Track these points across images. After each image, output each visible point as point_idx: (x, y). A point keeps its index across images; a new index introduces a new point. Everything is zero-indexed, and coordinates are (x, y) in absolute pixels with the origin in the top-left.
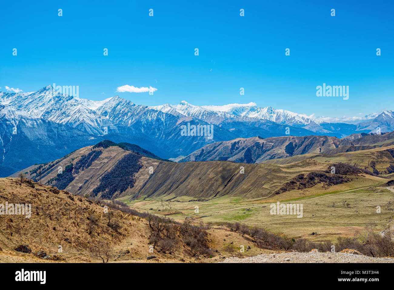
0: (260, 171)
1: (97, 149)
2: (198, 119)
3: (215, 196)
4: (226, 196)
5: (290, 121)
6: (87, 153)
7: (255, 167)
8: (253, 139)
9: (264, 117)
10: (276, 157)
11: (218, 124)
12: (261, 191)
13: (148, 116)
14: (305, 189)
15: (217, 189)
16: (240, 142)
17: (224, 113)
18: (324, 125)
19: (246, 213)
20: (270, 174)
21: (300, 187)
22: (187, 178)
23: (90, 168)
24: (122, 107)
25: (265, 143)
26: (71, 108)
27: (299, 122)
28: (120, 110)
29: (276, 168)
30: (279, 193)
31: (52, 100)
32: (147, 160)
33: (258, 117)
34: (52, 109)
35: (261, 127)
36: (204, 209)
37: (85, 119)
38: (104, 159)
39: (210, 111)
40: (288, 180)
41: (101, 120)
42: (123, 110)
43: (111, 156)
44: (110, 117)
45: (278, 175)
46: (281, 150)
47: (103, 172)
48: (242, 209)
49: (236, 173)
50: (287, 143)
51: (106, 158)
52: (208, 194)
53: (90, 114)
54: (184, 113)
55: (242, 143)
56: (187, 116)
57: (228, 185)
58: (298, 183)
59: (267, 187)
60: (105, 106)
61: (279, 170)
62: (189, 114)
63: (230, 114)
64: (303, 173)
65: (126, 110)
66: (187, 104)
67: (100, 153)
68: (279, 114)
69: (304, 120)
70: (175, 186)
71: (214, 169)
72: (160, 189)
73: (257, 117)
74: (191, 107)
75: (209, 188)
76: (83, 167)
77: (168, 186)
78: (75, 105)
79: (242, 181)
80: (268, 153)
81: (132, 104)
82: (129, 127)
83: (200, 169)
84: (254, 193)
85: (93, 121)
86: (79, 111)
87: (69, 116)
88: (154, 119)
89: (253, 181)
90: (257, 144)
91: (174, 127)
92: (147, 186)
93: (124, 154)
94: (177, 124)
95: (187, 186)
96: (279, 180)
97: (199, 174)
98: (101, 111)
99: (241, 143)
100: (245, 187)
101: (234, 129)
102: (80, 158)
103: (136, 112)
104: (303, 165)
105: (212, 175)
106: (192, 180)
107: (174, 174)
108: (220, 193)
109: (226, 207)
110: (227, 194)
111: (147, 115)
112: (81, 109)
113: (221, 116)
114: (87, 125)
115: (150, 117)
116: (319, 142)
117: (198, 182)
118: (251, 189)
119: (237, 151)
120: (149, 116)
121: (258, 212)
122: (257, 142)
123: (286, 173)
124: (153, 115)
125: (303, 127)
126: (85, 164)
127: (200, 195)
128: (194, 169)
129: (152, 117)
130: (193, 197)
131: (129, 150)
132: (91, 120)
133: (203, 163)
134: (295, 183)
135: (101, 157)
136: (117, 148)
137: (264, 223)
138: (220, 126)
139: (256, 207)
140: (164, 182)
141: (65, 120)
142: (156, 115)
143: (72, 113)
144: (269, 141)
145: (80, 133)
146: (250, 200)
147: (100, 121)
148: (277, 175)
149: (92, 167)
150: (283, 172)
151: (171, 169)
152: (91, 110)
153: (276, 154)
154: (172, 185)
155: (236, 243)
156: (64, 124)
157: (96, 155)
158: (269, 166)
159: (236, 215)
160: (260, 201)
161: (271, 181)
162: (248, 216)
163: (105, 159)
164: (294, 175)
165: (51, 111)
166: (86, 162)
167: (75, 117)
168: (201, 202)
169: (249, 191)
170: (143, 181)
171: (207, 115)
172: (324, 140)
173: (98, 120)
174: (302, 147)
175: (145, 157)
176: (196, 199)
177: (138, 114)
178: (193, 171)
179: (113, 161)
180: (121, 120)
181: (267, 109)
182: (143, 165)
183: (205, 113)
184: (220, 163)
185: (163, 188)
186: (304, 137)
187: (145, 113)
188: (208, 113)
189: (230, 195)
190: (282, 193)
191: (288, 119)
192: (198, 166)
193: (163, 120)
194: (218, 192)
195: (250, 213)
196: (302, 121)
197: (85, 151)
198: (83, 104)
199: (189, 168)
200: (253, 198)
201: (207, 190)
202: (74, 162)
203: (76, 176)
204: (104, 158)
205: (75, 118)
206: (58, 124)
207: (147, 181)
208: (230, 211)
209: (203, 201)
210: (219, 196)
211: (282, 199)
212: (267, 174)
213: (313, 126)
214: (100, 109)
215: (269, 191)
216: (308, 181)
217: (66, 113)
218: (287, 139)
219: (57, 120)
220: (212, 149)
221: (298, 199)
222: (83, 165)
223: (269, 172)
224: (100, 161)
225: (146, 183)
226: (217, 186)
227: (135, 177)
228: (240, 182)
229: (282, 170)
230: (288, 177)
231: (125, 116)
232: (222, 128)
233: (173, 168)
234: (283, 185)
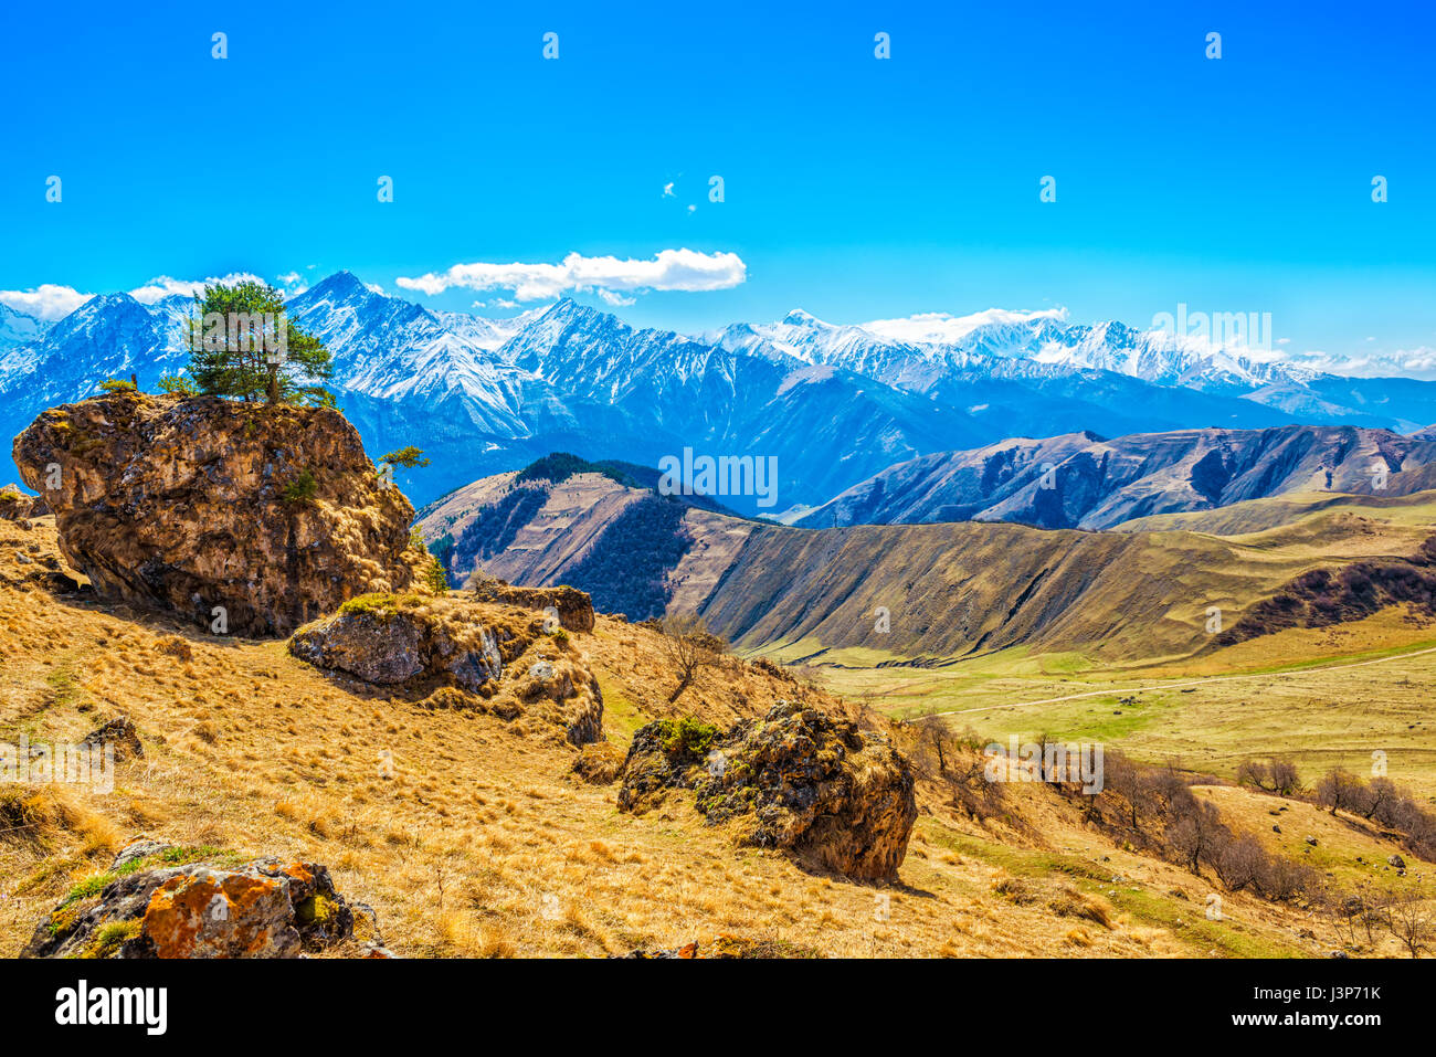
0: (1149, 557)
1: (530, 485)
2: (855, 375)
3: (974, 650)
4: (1020, 649)
5: (1193, 375)
6: (496, 498)
7: (1125, 545)
8: (1066, 441)
9: (1093, 361)
10: (1157, 508)
11: (924, 390)
12: (1159, 630)
13: (677, 365)
14: (1337, 628)
15: (981, 623)
16: (1018, 453)
17: (944, 350)
18: (1327, 385)
19: (1124, 713)
20: (1188, 569)
21: (1317, 621)
22: (858, 582)
23: (511, 548)
24: (587, 337)
25: (1111, 457)
26: (418, 345)
27: (1230, 378)
28: (581, 350)
29: (1214, 546)
30: (1235, 643)
31: (355, 320)
32: (707, 521)
33: (1071, 362)
34: (357, 352)
35: (1086, 397)
36: (946, 694)
37: (464, 383)
38: (556, 518)
39: (895, 345)
40: (1264, 594)
41: (518, 384)
42: (590, 347)
43: (578, 509)
44: (546, 372)
45: (1225, 572)
46: (1176, 481)
47: (557, 563)
48: (1102, 698)
49: (1049, 565)
50: (1197, 456)
51: (564, 513)
52: (945, 642)
53: (482, 363)
54: (802, 353)
55: (1025, 458)
56: (811, 361)
57: (1021, 611)
58: (1307, 604)
59: (1182, 619)
60: (527, 335)
61: (1224, 556)
62: (818, 357)
63: (968, 354)
64: (1324, 565)
65: (601, 347)
66: (811, 321)
67: (540, 498)
68: (1149, 350)
69: (1246, 369)
70: (816, 613)
71: (960, 552)
72: (761, 622)
73: (1067, 363)
74: (828, 332)
75: (949, 622)
76: (488, 545)
77: (789, 610)
78: (430, 337)
79: (1077, 596)
80: (1126, 491)
81: (621, 327)
82: (613, 407)
83: (906, 551)
84: (1132, 641)
85: (491, 389)
86: (445, 356)
87: (412, 374)
88: (698, 379)
89: (1123, 597)
90: (1084, 461)
91: (768, 404)
92: (714, 610)
93: (626, 500)
94: (779, 393)
95: (864, 610)
96: (1231, 592)
97: (904, 568)
98: (515, 355)
99: (1021, 457)
100: (1094, 617)
101: (984, 407)
102: (476, 514)
103: (634, 355)
104: (1320, 535)
105: (957, 574)
106: (877, 592)
107: (808, 571)
108: (995, 638)
109: (1033, 688)
110: (1022, 640)
111: (674, 365)
112: (449, 348)
113: (933, 361)
114: (475, 404)
115: (682, 370)
116: (1321, 451)
117: (904, 598)
118: (1120, 625)
119: (1007, 487)
120: (681, 367)
121: (1169, 710)
122: (1084, 451)
123: (1254, 564)
124: (693, 365)
125: (1244, 396)
126: (495, 537)
127: (918, 645)
128: (883, 551)
129: (689, 370)
130: (888, 652)
131: (641, 488)
132: (485, 386)
133: (913, 531)
134: (1294, 603)
135: (545, 512)
136: (599, 480)
137: (1214, 750)
138: (933, 397)
139: (1158, 692)
140: (773, 597)
141: (400, 388)
142: (704, 363)
143: (422, 362)
144: (1128, 446)
145: (453, 430)
146: (1120, 664)
147: (515, 388)
148: (1218, 575)
149: (516, 545)
150: (1241, 562)
151: (797, 552)
152: (485, 351)
153: (1156, 496)
154: (805, 609)
155: (1330, 840)
156: (397, 399)
157: (524, 505)
158: (1181, 540)
159: (1088, 719)
160: (1160, 669)
161: (1197, 595)
162: (1135, 723)
163: (559, 519)
164: (1289, 573)
165: (354, 357)
166: (497, 528)
167: (430, 376)
168: (925, 670)
169: (1111, 631)
170: (696, 593)
171: (885, 358)
172: (1344, 441)
173: (509, 384)
174: (1255, 468)
175: (698, 511)
176: (902, 659)
177: (641, 361)
178: (878, 558)
179: (589, 525)
180: (586, 383)
181: (1104, 332)
182: (695, 540)
183: (875, 352)
184: (982, 531)
185: (772, 618)
186: (1261, 431)
187: (665, 356)
188: (887, 352)
189: (1033, 645)
190: (1246, 640)
191: (1187, 367)
192: (894, 543)
193: (727, 378)
194: (985, 636)
195: (1140, 713)
196: (1241, 372)
197: (488, 490)
198: (453, 330)
199: (863, 546)
200: (1133, 657)
201: (942, 629)
202: (458, 529)
203: (466, 578)
204: (557, 514)
205: (434, 381)
206: (380, 401)
207: (713, 595)
208: (1055, 704)
209: (929, 664)
210: (991, 647)
211: (1251, 664)
212: (1180, 569)
213: (1282, 390)
214: (512, 348)
215: (1191, 634)
216: (1346, 596)
217: (403, 363)
218: (1196, 440)
219: (372, 389)
220: (910, 479)
221: (1313, 662)
222: (487, 539)
223: (1186, 562)
224: (542, 526)
225: (708, 602)
226: (981, 614)
227: (667, 579)
228: (1069, 597)
229: (1237, 556)
230: (1264, 580)
231: (599, 371)
232: (939, 401)
233: (802, 547)
234: (1247, 611)
